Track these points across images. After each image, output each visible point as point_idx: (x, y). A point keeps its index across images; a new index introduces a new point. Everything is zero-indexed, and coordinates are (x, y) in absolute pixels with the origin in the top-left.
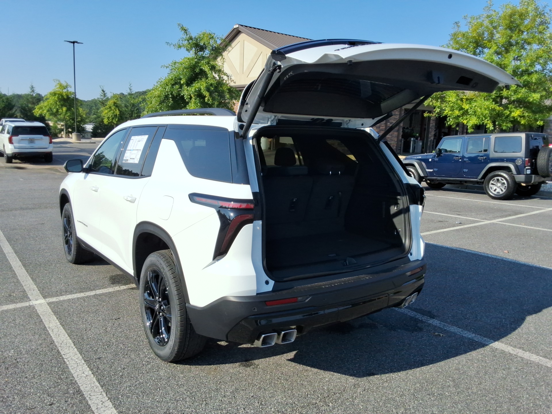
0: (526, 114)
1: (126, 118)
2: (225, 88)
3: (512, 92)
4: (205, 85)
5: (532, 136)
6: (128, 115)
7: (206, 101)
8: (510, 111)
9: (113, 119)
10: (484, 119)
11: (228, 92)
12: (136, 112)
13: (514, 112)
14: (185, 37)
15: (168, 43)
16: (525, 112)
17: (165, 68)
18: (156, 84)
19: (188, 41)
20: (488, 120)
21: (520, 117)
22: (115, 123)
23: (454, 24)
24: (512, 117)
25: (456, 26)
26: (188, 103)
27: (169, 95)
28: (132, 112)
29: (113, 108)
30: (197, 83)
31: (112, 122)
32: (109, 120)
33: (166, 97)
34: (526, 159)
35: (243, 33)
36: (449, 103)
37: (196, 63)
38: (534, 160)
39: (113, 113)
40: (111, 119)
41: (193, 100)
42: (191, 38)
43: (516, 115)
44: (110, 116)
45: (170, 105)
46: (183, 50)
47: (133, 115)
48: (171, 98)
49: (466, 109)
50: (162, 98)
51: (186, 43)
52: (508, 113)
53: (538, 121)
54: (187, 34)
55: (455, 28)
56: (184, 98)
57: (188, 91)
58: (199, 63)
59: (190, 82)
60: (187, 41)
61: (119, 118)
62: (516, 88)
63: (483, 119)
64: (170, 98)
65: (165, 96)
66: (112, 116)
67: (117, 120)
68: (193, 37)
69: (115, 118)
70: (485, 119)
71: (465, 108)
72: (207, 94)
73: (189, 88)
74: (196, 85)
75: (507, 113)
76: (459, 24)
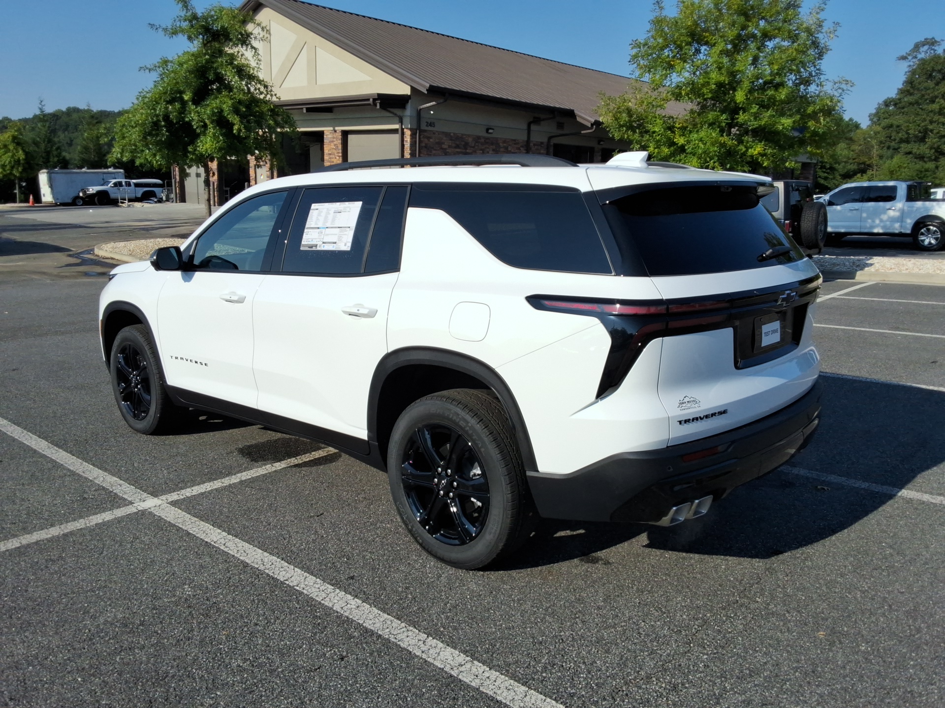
0: (769, 151)
1: (38, 165)
2: (265, 109)
3: (751, 116)
4: (230, 102)
5: (792, 186)
6: (41, 159)
7: (235, 132)
8: (746, 147)
9: (12, 167)
10: (708, 159)
11: (270, 116)
12: (55, 153)
13: (752, 148)
14: (183, 14)
15: (152, 26)
16: (767, 148)
17: (148, 71)
18: (136, 102)
19: (190, 21)
20: (714, 162)
21: (762, 155)
22: (18, 175)
23: (654, 4)
24: (750, 156)
25: (658, 8)
26: (197, 136)
27: (161, 122)
28: (48, 153)
29: (11, 147)
30: (213, 100)
31: (11, 174)
32: (5, 170)
33: (156, 124)
34: (786, 222)
35: (267, 7)
36: (654, 135)
37: (208, 61)
38: (796, 223)
39: (12, 157)
40: (8, 167)
41: (211, 130)
42: (194, 16)
43: (756, 152)
44: (7, 162)
45: (163, 139)
46: (182, 39)
47: (51, 160)
48: (165, 126)
49: (680, 144)
50: (148, 127)
51: (185, 25)
52: (744, 149)
53: (787, 161)
54: (187, 9)
55: (656, 10)
56: (193, 126)
57: (199, 113)
58: (213, 63)
59: (200, 97)
60: (187, 23)
61: (23, 166)
62: (758, 110)
63: (706, 160)
64: (163, 126)
65: (153, 122)
66: (10, 162)
67: (20, 169)
68: (200, 15)
69: (16, 166)
70: (710, 161)
71: (678, 144)
72: (235, 119)
73: (199, 108)
74: (213, 104)
75: (742, 150)
76: (663, 5)
